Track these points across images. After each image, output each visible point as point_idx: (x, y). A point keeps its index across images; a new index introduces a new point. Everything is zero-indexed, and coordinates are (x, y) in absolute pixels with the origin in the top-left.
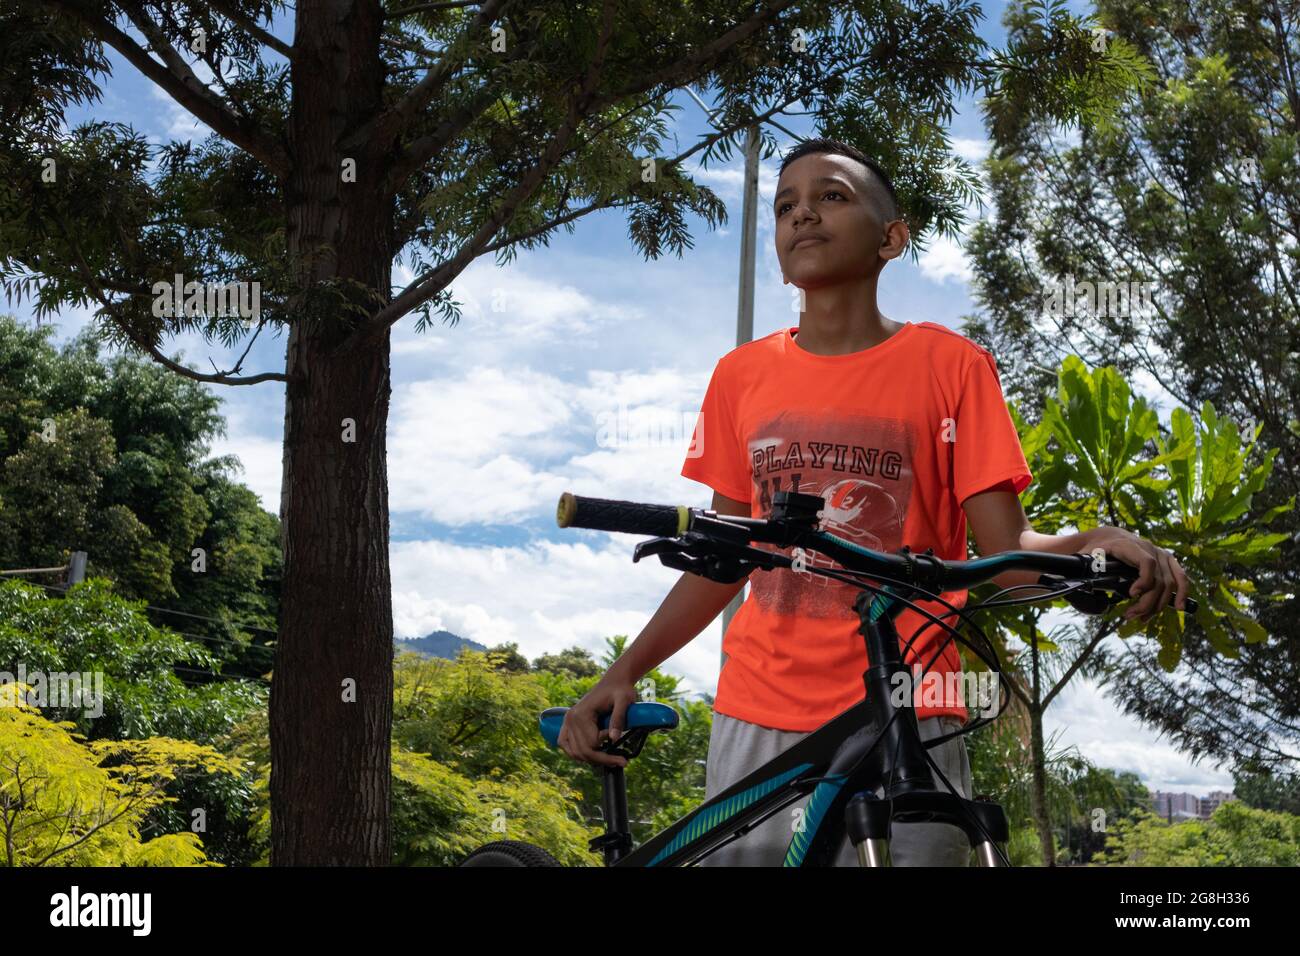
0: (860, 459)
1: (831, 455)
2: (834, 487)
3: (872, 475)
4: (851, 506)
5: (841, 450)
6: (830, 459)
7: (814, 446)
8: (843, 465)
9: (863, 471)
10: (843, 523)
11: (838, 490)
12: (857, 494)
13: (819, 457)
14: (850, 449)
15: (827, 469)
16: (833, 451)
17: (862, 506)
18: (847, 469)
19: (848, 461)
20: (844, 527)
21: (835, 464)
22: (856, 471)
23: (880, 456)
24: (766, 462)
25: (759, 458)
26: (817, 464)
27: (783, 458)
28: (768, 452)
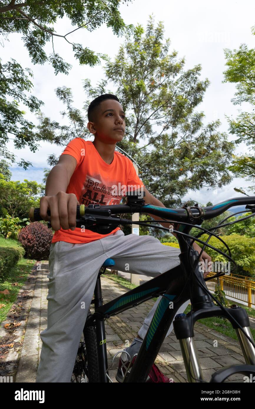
13: (110, 191)
24: (94, 186)
25: (91, 183)
26: (109, 193)
27: (101, 188)
28: (96, 184)
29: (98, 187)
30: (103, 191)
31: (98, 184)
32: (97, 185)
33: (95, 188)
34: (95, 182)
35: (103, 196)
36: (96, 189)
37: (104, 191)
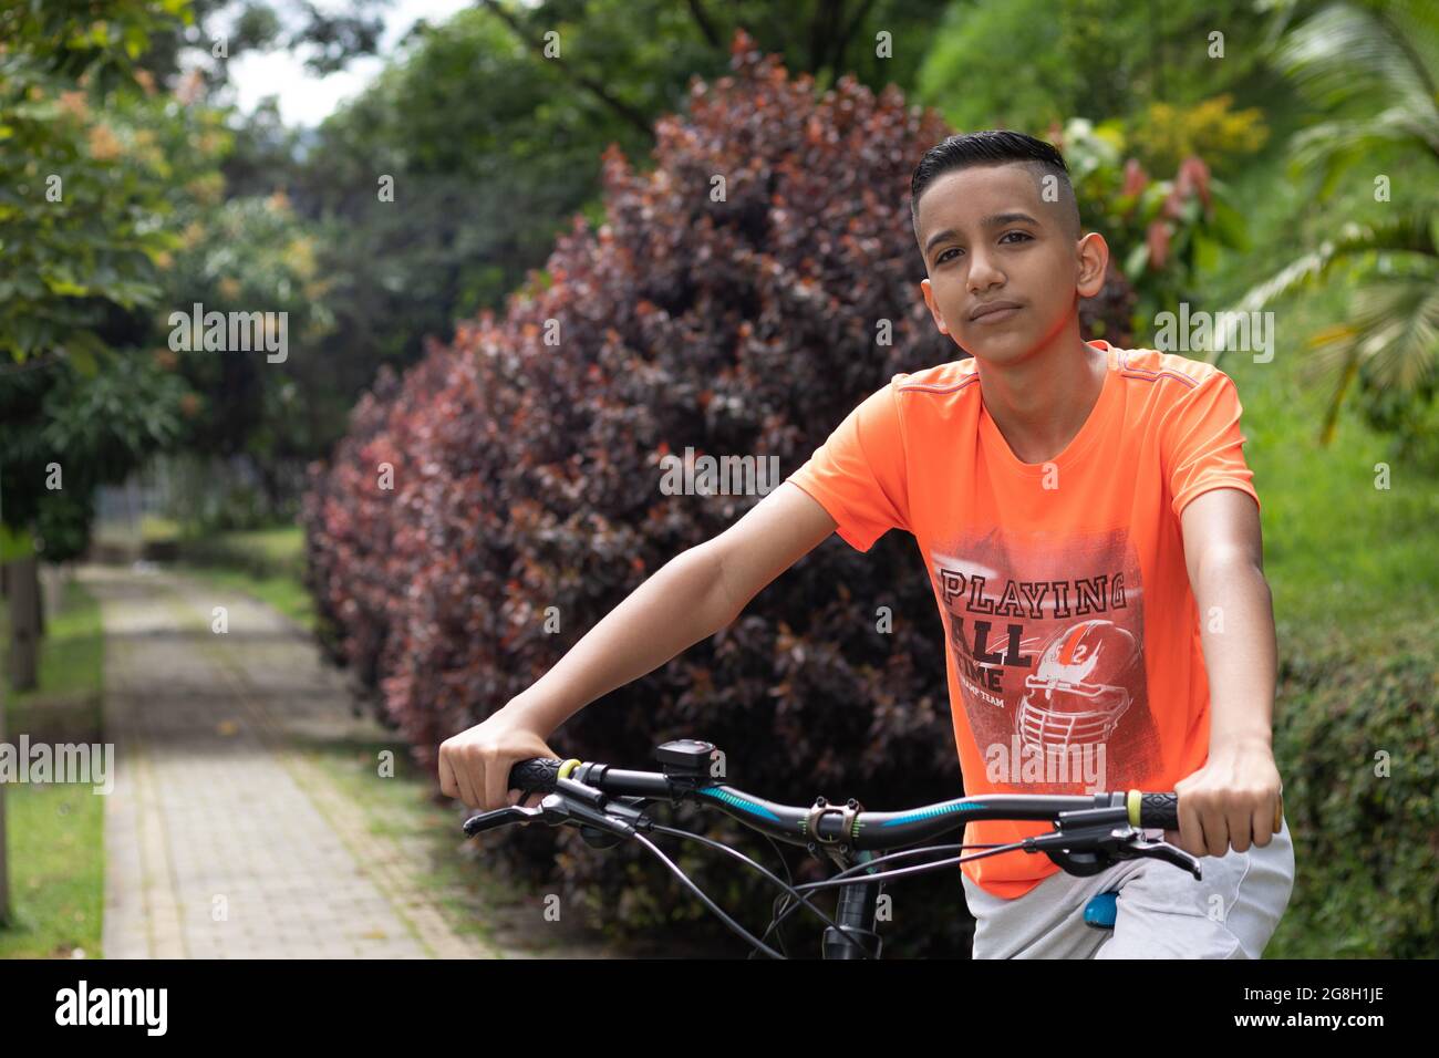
0: (1087, 595)
1: (1049, 598)
2: (1060, 640)
3: (1104, 610)
4: (1085, 657)
5: (1061, 588)
6: (1048, 604)
7: (1026, 588)
8: (1066, 608)
9: (1092, 608)
10: (1078, 683)
11: (1065, 643)
12: (1090, 640)
13: (1035, 603)
14: (1072, 585)
15: (1049, 618)
16: (1051, 593)
17: (1098, 654)
18: (1073, 612)
19: (1073, 602)
20: (1081, 688)
21: (1057, 610)
22: (1083, 612)
23: (1110, 583)
24: (967, 594)
25: (953, 584)
26: (1036, 614)
27: (997, 599)
28: (973, 582)
29: (985, 596)
30: (1012, 607)
31: (983, 585)
32: (978, 586)
33: (975, 602)
34: (968, 577)
35: (1015, 633)
36: (979, 604)
37: (1016, 609)
